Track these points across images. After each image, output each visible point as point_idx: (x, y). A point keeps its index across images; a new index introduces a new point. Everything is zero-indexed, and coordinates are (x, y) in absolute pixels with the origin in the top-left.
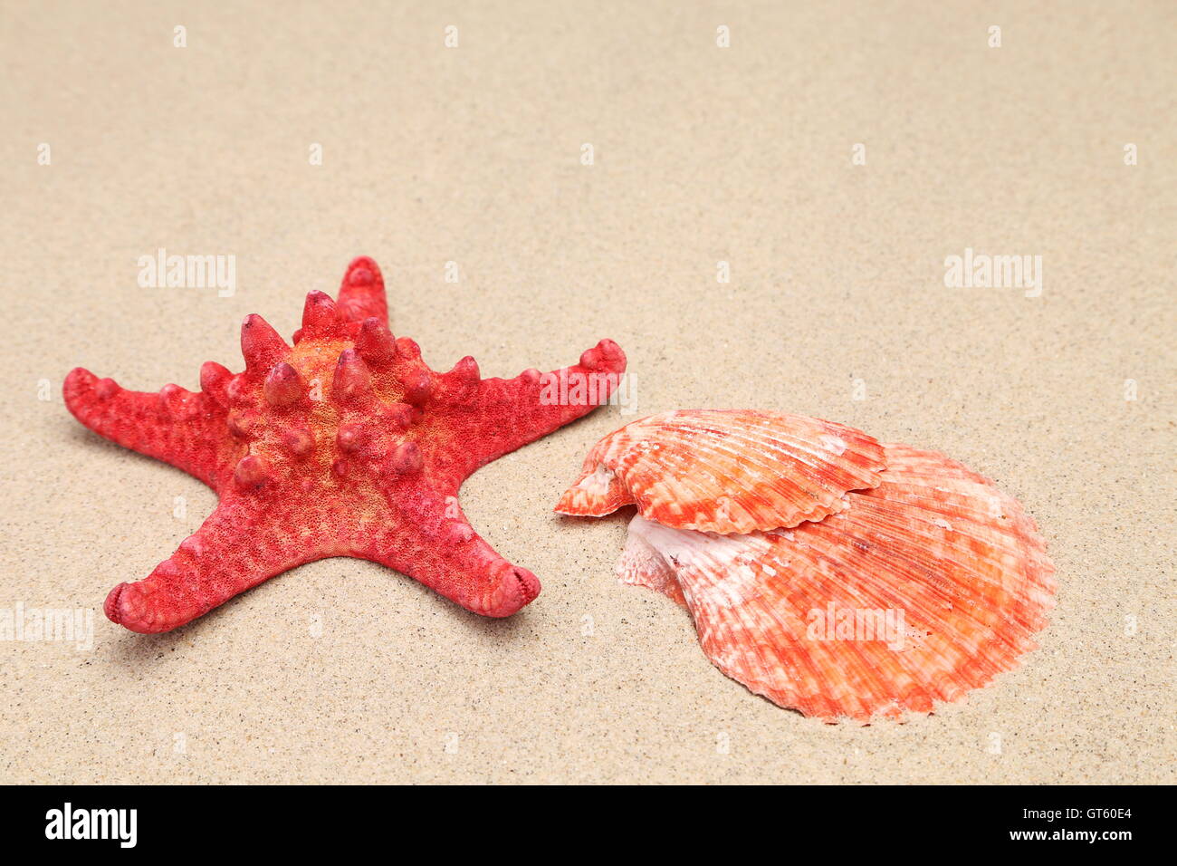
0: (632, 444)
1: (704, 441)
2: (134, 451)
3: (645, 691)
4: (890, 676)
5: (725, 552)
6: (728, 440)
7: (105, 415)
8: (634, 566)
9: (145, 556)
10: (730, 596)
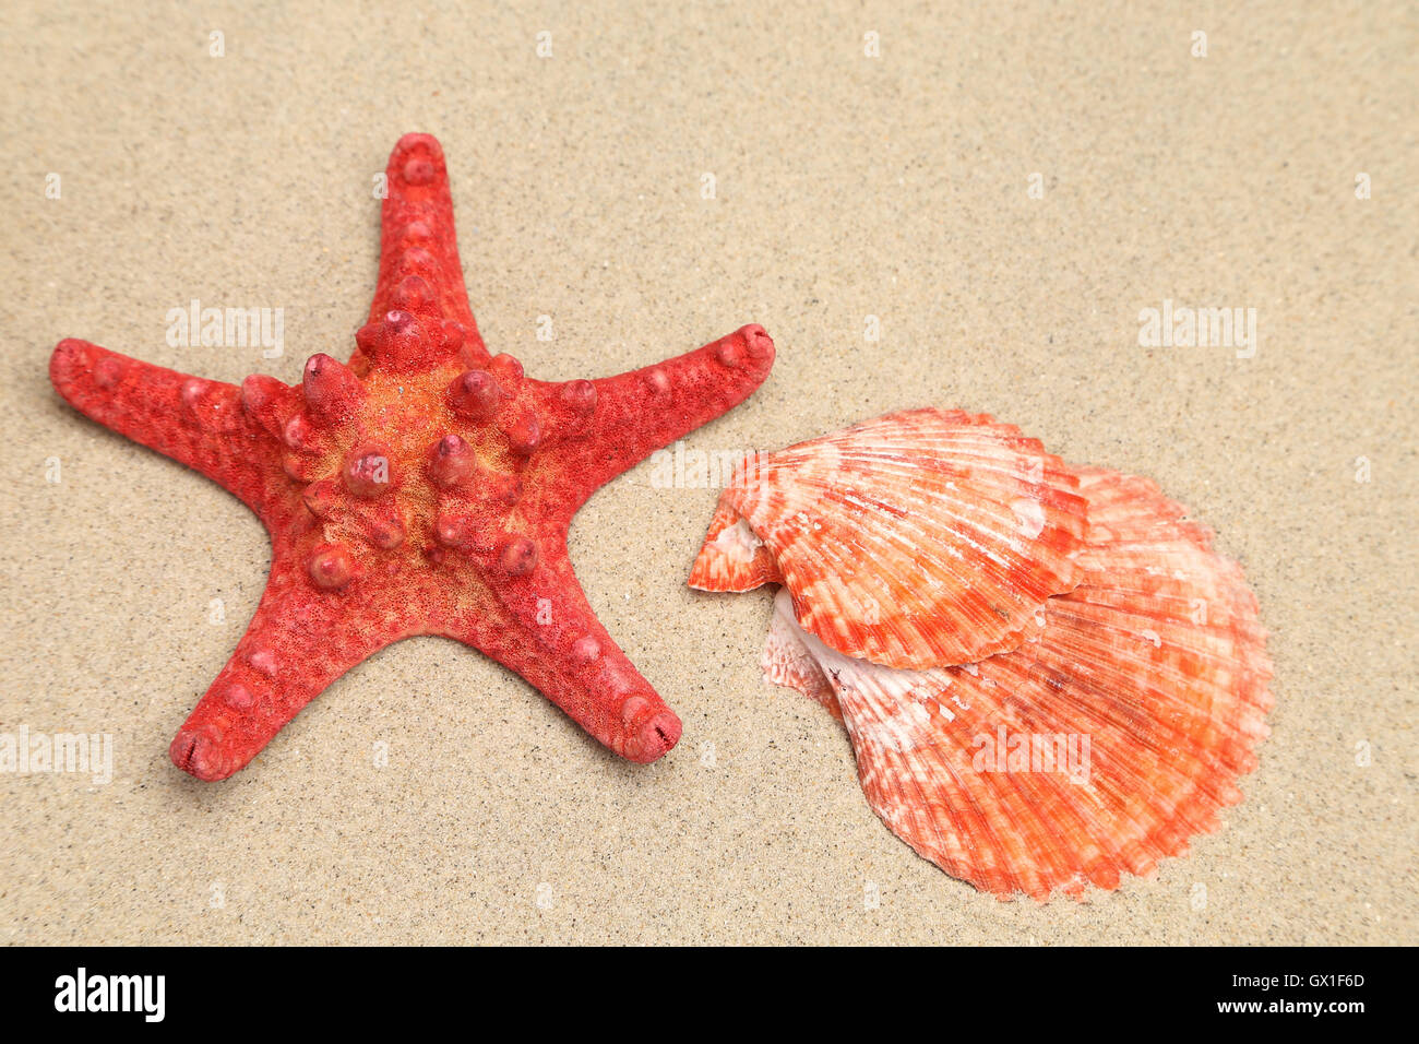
0: (788, 513)
1: (876, 525)
2: (152, 449)
3: (797, 850)
4: (1075, 848)
5: (897, 685)
6: (905, 524)
7: (108, 405)
8: (784, 660)
9: (188, 622)
10: (900, 739)
